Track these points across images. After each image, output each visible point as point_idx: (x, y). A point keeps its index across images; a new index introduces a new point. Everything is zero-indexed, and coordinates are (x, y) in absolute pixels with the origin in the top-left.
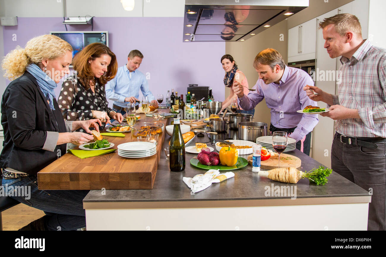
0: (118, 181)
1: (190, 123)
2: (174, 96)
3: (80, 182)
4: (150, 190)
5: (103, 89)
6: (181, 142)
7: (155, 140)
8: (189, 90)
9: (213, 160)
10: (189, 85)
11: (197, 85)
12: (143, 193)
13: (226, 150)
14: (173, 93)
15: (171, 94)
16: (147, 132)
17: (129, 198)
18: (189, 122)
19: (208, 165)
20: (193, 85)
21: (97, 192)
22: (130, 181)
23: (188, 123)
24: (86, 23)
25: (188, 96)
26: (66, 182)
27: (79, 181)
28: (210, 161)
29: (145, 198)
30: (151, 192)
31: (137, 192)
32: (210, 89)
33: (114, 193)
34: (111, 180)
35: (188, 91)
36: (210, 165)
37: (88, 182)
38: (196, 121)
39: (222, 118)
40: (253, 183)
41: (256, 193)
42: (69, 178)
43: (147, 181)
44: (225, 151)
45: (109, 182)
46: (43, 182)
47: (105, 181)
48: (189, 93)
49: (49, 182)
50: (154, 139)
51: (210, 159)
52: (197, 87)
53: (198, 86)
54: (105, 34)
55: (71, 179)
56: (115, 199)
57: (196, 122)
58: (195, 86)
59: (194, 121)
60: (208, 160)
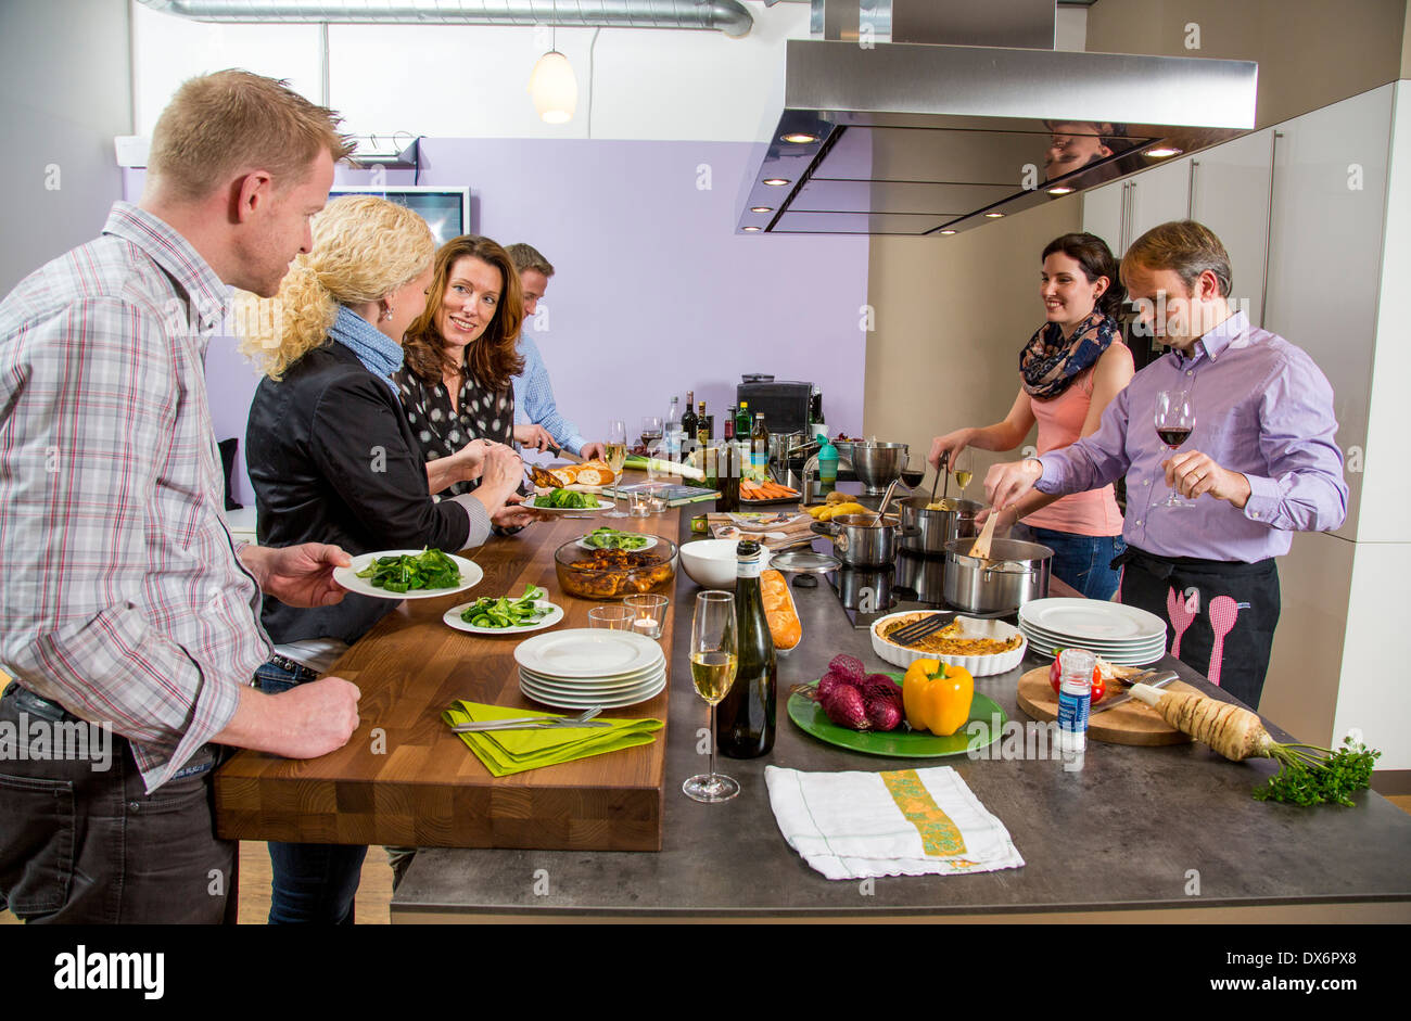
0: (526, 817)
1: (760, 526)
2: (694, 415)
3: (378, 817)
4: (653, 855)
5: (491, 404)
6: (761, 645)
7: (652, 618)
8: (743, 394)
9: (878, 713)
10: (744, 377)
11: (773, 377)
12: (626, 874)
13: (927, 672)
14: (690, 407)
15: (685, 410)
16: (618, 578)
17: (574, 896)
18: (756, 522)
19: (857, 730)
20: (756, 378)
21: (445, 862)
22: (571, 820)
23: (754, 526)
24: (396, 159)
25: (739, 414)
26: (321, 814)
27: (374, 813)
28: (868, 714)
29: (634, 897)
30: (655, 863)
31: (600, 868)
32: (816, 392)
33: (511, 868)
34: (498, 813)
35: (741, 398)
36: (869, 729)
37: (407, 819)
38: (781, 521)
39: (878, 516)
40: (1048, 822)
41: (1072, 879)
42: (335, 801)
43: (642, 820)
44: (926, 679)
45: (491, 822)
46: (233, 812)
47: (475, 816)
48: (744, 405)
49: (258, 812)
50: (649, 616)
51: (868, 706)
52: (771, 386)
53: (777, 380)
54: (461, 195)
55: (343, 805)
56: (516, 900)
57: (783, 524)
58: (762, 380)
59: (774, 521)
60: (859, 709)
